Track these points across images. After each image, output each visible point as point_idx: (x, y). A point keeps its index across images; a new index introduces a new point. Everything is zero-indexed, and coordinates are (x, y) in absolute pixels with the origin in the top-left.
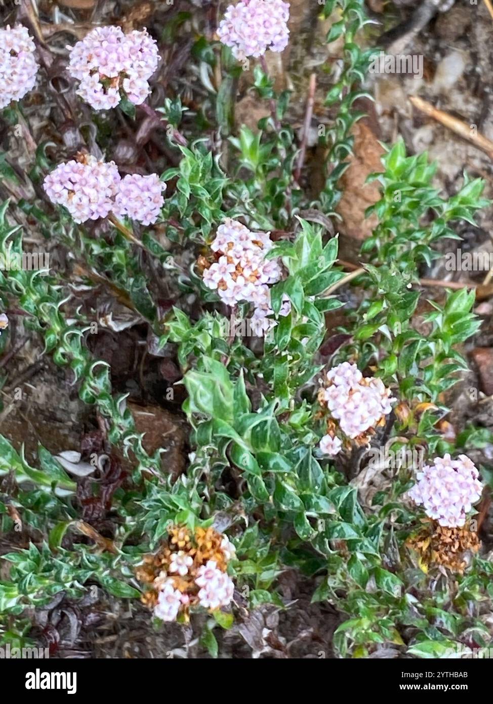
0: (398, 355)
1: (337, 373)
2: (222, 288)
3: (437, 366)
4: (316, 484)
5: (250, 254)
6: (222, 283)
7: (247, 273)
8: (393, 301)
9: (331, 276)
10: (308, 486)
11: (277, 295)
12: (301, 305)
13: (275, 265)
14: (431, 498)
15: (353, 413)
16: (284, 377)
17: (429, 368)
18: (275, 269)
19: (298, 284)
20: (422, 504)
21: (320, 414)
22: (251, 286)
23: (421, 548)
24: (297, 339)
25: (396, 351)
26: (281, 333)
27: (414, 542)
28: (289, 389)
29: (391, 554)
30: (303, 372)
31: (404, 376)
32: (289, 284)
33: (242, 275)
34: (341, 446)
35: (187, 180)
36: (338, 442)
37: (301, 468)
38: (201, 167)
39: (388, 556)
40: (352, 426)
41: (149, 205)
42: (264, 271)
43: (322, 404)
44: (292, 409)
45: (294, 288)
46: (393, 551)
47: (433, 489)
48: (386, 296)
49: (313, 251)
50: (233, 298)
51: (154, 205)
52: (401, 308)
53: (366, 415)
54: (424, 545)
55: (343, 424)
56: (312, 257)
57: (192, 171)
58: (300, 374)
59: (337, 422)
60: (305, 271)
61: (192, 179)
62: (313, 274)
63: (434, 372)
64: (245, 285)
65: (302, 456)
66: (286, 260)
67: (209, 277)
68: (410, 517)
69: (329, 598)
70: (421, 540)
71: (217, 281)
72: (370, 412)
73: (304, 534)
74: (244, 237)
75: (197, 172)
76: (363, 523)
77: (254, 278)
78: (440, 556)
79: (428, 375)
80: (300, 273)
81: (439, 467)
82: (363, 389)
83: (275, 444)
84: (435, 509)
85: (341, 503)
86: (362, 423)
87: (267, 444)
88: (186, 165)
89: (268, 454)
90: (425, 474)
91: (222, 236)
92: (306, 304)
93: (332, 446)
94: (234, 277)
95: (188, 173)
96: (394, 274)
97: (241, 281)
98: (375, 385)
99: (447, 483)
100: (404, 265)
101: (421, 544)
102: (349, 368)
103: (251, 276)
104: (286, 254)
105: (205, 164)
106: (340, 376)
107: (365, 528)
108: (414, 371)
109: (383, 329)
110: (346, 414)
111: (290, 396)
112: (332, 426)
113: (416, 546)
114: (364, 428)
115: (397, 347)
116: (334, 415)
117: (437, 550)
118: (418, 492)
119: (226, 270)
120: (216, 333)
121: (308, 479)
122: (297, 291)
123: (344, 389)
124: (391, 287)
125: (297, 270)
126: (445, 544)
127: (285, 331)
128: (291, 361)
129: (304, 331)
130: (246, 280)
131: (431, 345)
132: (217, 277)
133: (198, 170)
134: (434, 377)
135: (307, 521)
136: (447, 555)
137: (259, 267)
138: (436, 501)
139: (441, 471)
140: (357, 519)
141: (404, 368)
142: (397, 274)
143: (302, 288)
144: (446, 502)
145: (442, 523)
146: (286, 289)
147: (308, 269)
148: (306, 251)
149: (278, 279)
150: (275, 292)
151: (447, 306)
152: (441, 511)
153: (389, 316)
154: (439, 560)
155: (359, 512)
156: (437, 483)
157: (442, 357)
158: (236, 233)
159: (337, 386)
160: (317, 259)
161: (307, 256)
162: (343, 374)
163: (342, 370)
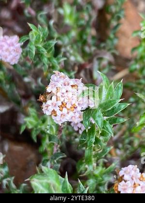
1: (125, 172)
2: (54, 114)
5: (70, 94)
6: (54, 111)
7: (69, 106)
9: (119, 106)
11: (87, 118)
12: (102, 125)
19: (100, 112)
22: (71, 114)
26: (89, 137)
28: (93, 159)
30: (101, 151)
33: (65, 107)
35: (33, 43)
38: (41, 35)
41: (13, 54)
42: (79, 104)
45: (97, 115)
49: (109, 94)
50: (60, 120)
51: (17, 54)
56: (108, 97)
57: (36, 38)
58: (99, 152)
61: (36, 42)
62: (108, 107)
64: (68, 113)
67: (46, 108)
71: (51, 111)
74: (66, 83)
75: (39, 39)
77: (73, 109)
88: (32, 35)
91: (53, 82)
94: (61, 109)
95: (34, 39)
97: (65, 111)
102: (133, 169)
103: (71, 108)
105: (43, 34)
111: (93, 164)
119: (56, 104)
120: (51, 132)
122: (99, 116)
123: (130, 183)
127: (91, 136)
130: (68, 109)
132: (51, 109)
133: (39, 38)
137: (76, 102)
143: (102, 115)
147: (105, 104)
150: (86, 116)
158: (62, 81)
159: (125, 181)
160: (111, 98)
161: (105, 96)
162: (129, 173)
163: (129, 171)
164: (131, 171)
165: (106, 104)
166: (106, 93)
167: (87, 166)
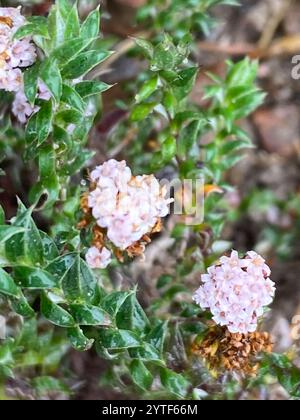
0: (177, 137)
1: (102, 172)
3: (219, 143)
4: (89, 289)
8: (168, 79)
9: (93, 55)
10: (79, 295)
11: (31, 80)
12: (59, 92)
13: (26, 45)
14: (218, 303)
15: (122, 221)
16: (51, 167)
17: (210, 146)
18: (27, 50)
19: (55, 67)
20: (208, 309)
21: (84, 222)
23: (209, 354)
24: (61, 126)
25: (174, 132)
26: (41, 122)
27: (201, 348)
28: (58, 178)
29: (177, 353)
30: (73, 160)
31: (184, 159)
32: (44, 67)
34: (111, 257)
36: (106, 253)
37: (69, 278)
39: (174, 355)
40: (122, 237)
42: (13, 53)
43: (85, 211)
44: (64, 199)
45: (50, 72)
46: (178, 349)
47: (220, 293)
48: (161, 73)
49: (69, 28)
52: (178, 86)
53: (138, 221)
54: (212, 350)
55: (111, 234)
56: (68, 35)
58: (69, 162)
59: (104, 230)
60: (61, 51)
62: (70, 54)
63: (216, 150)
65: (69, 266)
66: (38, 39)
68: (196, 310)
69: (116, 386)
70: (208, 345)
72: (142, 218)
73: (78, 344)
76: (144, 324)
77: (2, 62)
78: (231, 363)
79: (210, 154)
80: (56, 54)
81: (225, 268)
82: (132, 191)
83: (36, 254)
84: (223, 314)
85: (117, 310)
86: (134, 232)
87: (27, 256)
89: (26, 268)
90: (210, 275)
92: (65, 89)
93: (100, 258)
96: (166, 49)
98: (148, 184)
99: (236, 286)
100: (181, 34)
101: (208, 350)
102: (116, 166)
104: (37, 32)
106: (106, 176)
107: (147, 330)
108: (194, 152)
109: (159, 108)
110: (113, 223)
111: (59, 187)
112: (99, 236)
113: (204, 352)
114: (137, 237)
115: (175, 128)
116: (100, 223)
117: (227, 355)
118: (203, 297)
121: (78, 289)
122: (54, 75)
123: (111, 193)
124: (164, 63)
125: (51, 51)
126: (234, 349)
127: (44, 120)
128: (57, 150)
129: (68, 117)
131: (213, 122)
134: (216, 156)
135: (81, 331)
136: (237, 361)
137: (8, 48)
138: (224, 308)
139: (228, 272)
140: (137, 321)
141: (184, 150)
142: (171, 48)
143: (59, 72)
144: (236, 308)
145: (232, 329)
146: (40, 73)
148: (60, 27)
149: (33, 61)
150: (29, 76)
151: (228, 79)
152: (230, 317)
153: (165, 94)
154: (229, 366)
155: (139, 312)
156: (225, 286)
157: (224, 133)
159: (101, 189)
160: (74, 36)
161: (61, 33)
162: (109, 174)
163: (108, 169)
164: (112, 169)
165: (64, 48)
166: (65, 27)
167: (45, 191)
